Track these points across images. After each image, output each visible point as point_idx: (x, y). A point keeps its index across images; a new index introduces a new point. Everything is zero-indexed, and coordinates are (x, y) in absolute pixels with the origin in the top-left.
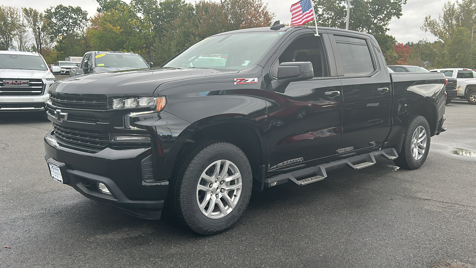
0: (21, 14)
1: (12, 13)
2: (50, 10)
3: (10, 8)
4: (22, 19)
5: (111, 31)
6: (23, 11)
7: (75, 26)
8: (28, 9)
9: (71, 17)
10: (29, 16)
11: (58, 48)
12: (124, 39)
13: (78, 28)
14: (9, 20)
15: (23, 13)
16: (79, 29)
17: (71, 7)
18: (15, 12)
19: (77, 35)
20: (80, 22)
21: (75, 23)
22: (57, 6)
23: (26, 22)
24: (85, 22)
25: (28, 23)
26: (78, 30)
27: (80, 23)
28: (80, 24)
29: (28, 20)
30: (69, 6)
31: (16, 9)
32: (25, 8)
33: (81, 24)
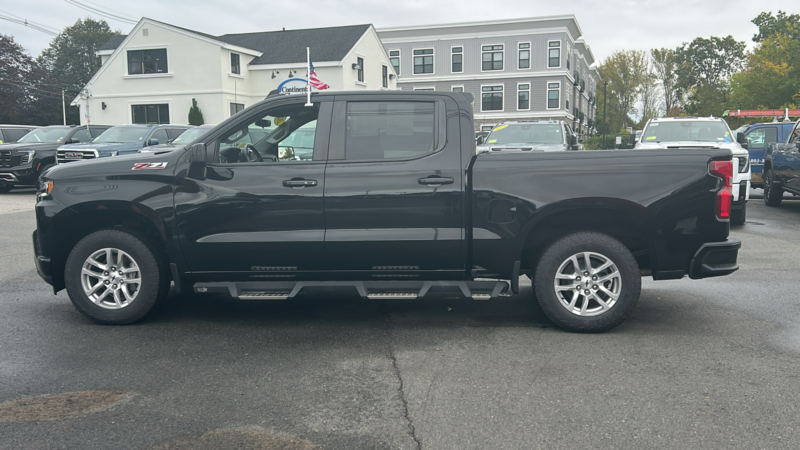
0: (649, 59)
1: (637, 60)
2: (682, 49)
3: (634, 52)
4: (650, 67)
5: (770, 73)
6: (652, 54)
7: (720, 69)
8: (659, 50)
9: (714, 54)
10: (659, 61)
11: (690, 107)
12: (794, 85)
13: (726, 73)
14: (632, 70)
15: (653, 58)
16: (728, 73)
17: (715, 38)
18: (641, 57)
19: (723, 84)
20: (730, 61)
21: (722, 64)
22: (694, 41)
23: (655, 71)
24: (740, 61)
25: (657, 72)
26: (727, 75)
27: (729, 63)
28: (729, 65)
29: (657, 67)
30: (712, 38)
31: (643, 52)
32: (656, 50)
33: (732, 65)
